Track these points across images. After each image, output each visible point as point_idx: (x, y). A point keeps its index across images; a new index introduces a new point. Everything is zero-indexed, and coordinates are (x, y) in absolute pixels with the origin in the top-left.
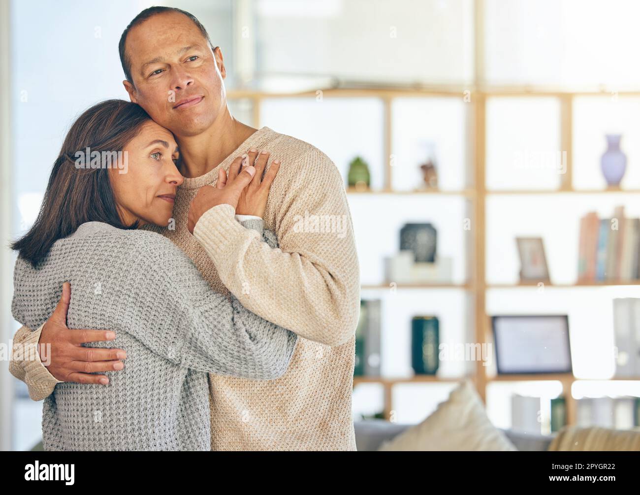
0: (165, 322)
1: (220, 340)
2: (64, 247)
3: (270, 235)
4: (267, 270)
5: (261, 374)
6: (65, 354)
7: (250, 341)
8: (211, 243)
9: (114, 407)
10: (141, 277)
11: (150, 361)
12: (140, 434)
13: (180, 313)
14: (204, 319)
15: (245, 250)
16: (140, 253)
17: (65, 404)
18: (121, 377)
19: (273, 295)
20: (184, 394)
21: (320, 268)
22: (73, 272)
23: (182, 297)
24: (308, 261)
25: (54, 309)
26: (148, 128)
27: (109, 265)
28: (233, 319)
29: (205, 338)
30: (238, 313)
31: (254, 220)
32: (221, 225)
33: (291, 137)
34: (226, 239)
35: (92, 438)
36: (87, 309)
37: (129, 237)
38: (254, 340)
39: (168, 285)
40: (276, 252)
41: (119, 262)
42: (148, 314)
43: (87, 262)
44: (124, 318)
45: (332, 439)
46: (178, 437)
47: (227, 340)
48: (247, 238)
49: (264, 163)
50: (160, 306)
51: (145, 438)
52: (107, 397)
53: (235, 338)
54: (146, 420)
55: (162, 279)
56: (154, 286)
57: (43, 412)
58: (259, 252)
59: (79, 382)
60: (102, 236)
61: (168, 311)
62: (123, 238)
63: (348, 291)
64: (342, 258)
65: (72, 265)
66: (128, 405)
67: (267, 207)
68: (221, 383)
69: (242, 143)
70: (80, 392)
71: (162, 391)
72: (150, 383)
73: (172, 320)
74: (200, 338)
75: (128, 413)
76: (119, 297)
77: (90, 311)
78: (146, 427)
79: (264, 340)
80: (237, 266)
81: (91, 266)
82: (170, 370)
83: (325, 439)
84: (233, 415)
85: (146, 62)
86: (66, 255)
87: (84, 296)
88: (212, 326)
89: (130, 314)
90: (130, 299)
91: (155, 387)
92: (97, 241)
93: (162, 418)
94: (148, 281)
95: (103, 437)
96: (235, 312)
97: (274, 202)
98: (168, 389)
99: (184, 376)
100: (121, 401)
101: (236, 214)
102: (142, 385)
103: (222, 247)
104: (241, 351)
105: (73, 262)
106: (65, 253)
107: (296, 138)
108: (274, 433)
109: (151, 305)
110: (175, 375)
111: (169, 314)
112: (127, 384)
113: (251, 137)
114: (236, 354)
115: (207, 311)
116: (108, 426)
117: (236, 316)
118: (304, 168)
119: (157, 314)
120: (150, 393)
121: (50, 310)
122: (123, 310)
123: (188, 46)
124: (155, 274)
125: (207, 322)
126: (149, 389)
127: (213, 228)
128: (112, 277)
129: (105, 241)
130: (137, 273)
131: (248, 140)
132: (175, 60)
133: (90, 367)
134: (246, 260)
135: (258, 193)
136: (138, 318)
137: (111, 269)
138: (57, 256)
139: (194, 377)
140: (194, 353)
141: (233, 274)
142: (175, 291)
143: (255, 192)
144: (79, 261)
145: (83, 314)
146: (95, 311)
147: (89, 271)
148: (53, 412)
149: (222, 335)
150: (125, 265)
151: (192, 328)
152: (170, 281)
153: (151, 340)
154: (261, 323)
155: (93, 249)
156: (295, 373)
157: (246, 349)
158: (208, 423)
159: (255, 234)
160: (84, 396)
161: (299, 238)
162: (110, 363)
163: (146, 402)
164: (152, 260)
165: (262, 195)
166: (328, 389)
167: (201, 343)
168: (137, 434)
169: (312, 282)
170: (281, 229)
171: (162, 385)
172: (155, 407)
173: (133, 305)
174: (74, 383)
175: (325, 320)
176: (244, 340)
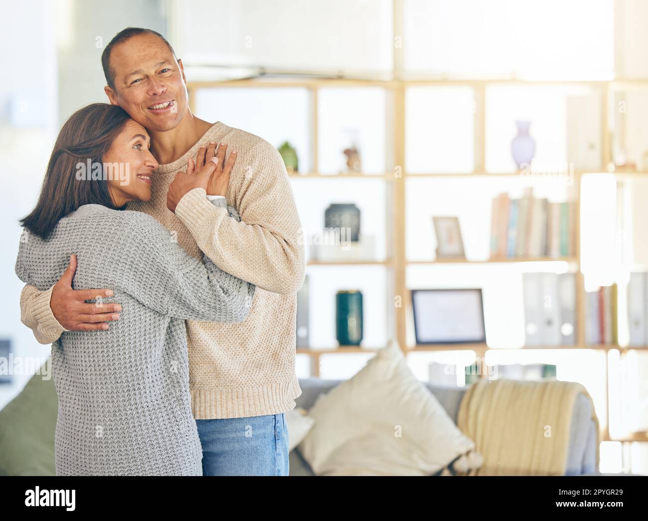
0: (155, 283)
1: (200, 295)
2: (68, 225)
3: (233, 210)
4: (237, 239)
5: (230, 319)
6: (72, 310)
7: (223, 295)
8: (191, 219)
9: (116, 349)
10: (135, 248)
11: (142, 313)
12: (137, 369)
13: (168, 276)
14: (186, 279)
15: (219, 224)
16: (133, 230)
17: (73, 347)
18: (120, 327)
19: (241, 258)
20: (167, 337)
21: (277, 236)
22: (79, 246)
23: (168, 263)
24: (268, 231)
25: (62, 274)
26: (130, 125)
27: (109, 240)
28: (208, 278)
29: (188, 293)
30: (212, 272)
31: (220, 199)
32: (198, 205)
33: (241, 130)
34: (203, 216)
35: (98, 373)
36: (93, 275)
37: (123, 217)
38: (226, 293)
39: (157, 254)
40: (242, 224)
41: (117, 237)
42: (141, 277)
43: (90, 238)
44: (122, 281)
45: (282, 366)
46: (164, 370)
47: (206, 294)
48: (220, 215)
49: (223, 153)
50: (151, 270)
51: (140, 372)
52: (110, 342)
53: (211, 292)
54: (141, 359)
55: (152, 250)
56: (145, 255)
57: (52, 353)
58: (229, 225)
59: (86, 330)
60: (101, 217)
61: (157, 274)
62: (118, 218)
63: (299, 254)
64: (292, 227)
65: (78, 240)
66: (127, 348)
67: (228, 188)
68: (197, 327)
69: (202, 136)
70: (86, 338)
71: (152, 336)
72: (143, 330)
73: (160, 281)
74: (184, 294)
75: (127, 353)
76: (118, 265)
77: (95, 276)
78: (141, 364)
79: (234, 294)
80: (214, 237)
81: (94, 241)
82: (157, 319)
83: (277, 366)
84: (208, 351)
85: (129, 73)
86: (71, 231)
87: (89, 265)
88: (192, 284)
89: (127, 277)
90: (126, 266)
91: (147, 333)
92: (97, 221)
93: (153, 356)
94: (141, 251)
95: (107, 373)
96: (209, 272)
97: (235, 184)
98: (157, 334)
99: (168, 323)
100: (121, 345)
101: (207, 194)
102: (137, 331)
103: (200, 222)
104: (217, 303)
105: (78, 237)
106: (70, 230)
107: (246, 131)
108: (238, 364)
109: (144, 270)
110: (161, 322)
111: (158, 276)
112: (126, 331)
113: (209, 131)
114: (213, 305)
115: (187, 273)
116: (111, 365)
117: (211, 275)
118: (258, 156)
119: (148, 277)
120: (143, 338)
121: (58, 275)
122: (121, 275)
123: (162, 61)
124: (146, 246)
125: (189, 281)
126: (142, 335)
127: (192, 208)
128: (112, 249)
129: (104, 221)
130: (131, 245)
131: (207, 133)
132: (152, 72)
133: (94, 318)
134: (220, 233)
135: (221, 177)
136: (134, 281)
137: (110, 243)
138: (63, 232)
139: (175, 323)
140: (178, 305)
141: (210, 242)
142: (163, 259)
143: (218, 177)
144: (84, 237)
145: (90, 279)
146: (100, 277)
147: (93, 245)
148: (60, 353)
149: (201, 291)
150: (122, 240)
151: (178, 287)
152: (158, 251)
153: (144, 297)
154: (230, 280)
155: (94, 227)
156: (252, 317)
157: (221, 301)
158: (187, 359)
159: (224, 211)
160: (90, 341)
161: (258, 212)
162: (109, 315)
163: (140, 345)
164: (143, 235)
165: (224, 179)
166: (278, 327)
167: (185, 297)
168: (134, 369)
169: (272, 248)
170: (242, 205)
171: (152, 331)
172: (147, 348)
173: (129, 271)
174: (80, 331)
175: (282, 276)
176: (219, 294)
